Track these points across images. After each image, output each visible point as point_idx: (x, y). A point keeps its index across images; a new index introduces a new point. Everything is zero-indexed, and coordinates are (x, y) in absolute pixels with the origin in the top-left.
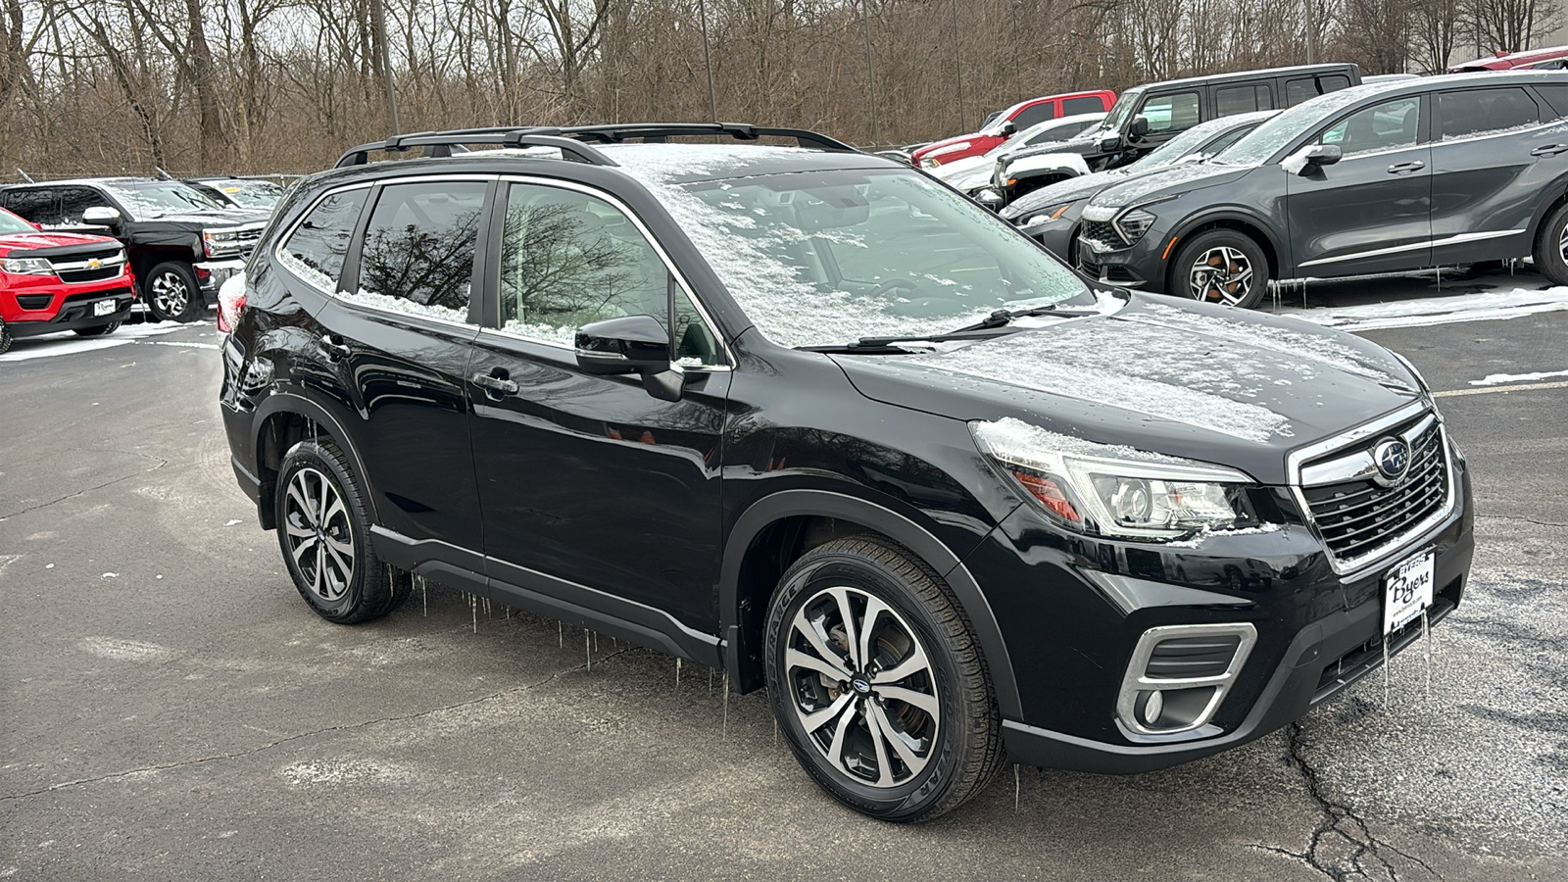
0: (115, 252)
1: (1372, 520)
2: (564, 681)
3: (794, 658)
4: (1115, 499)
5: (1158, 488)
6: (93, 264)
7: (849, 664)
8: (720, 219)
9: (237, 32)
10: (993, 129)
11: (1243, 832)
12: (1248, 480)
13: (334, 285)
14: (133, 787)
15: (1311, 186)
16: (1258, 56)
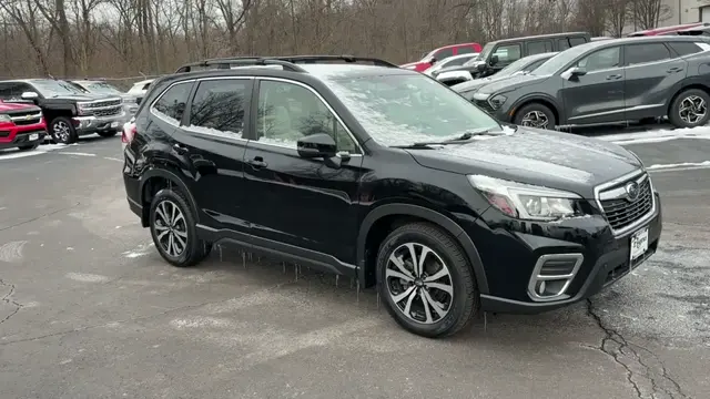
0: (38, 112)
1: (625, 215)
2: (283, 287)
3: (390, 273)
4: (528, 205)
5: (544, 200)
6: (28, 117)
7: (414, 274)
8: (353, 95)
9: (81, 14)
10: (426, 60)
11: (574, 339)
12: (578, 197)
13: (178, 123)
14: (111, 329)
15: (573, 85)
16: (537, 29)
